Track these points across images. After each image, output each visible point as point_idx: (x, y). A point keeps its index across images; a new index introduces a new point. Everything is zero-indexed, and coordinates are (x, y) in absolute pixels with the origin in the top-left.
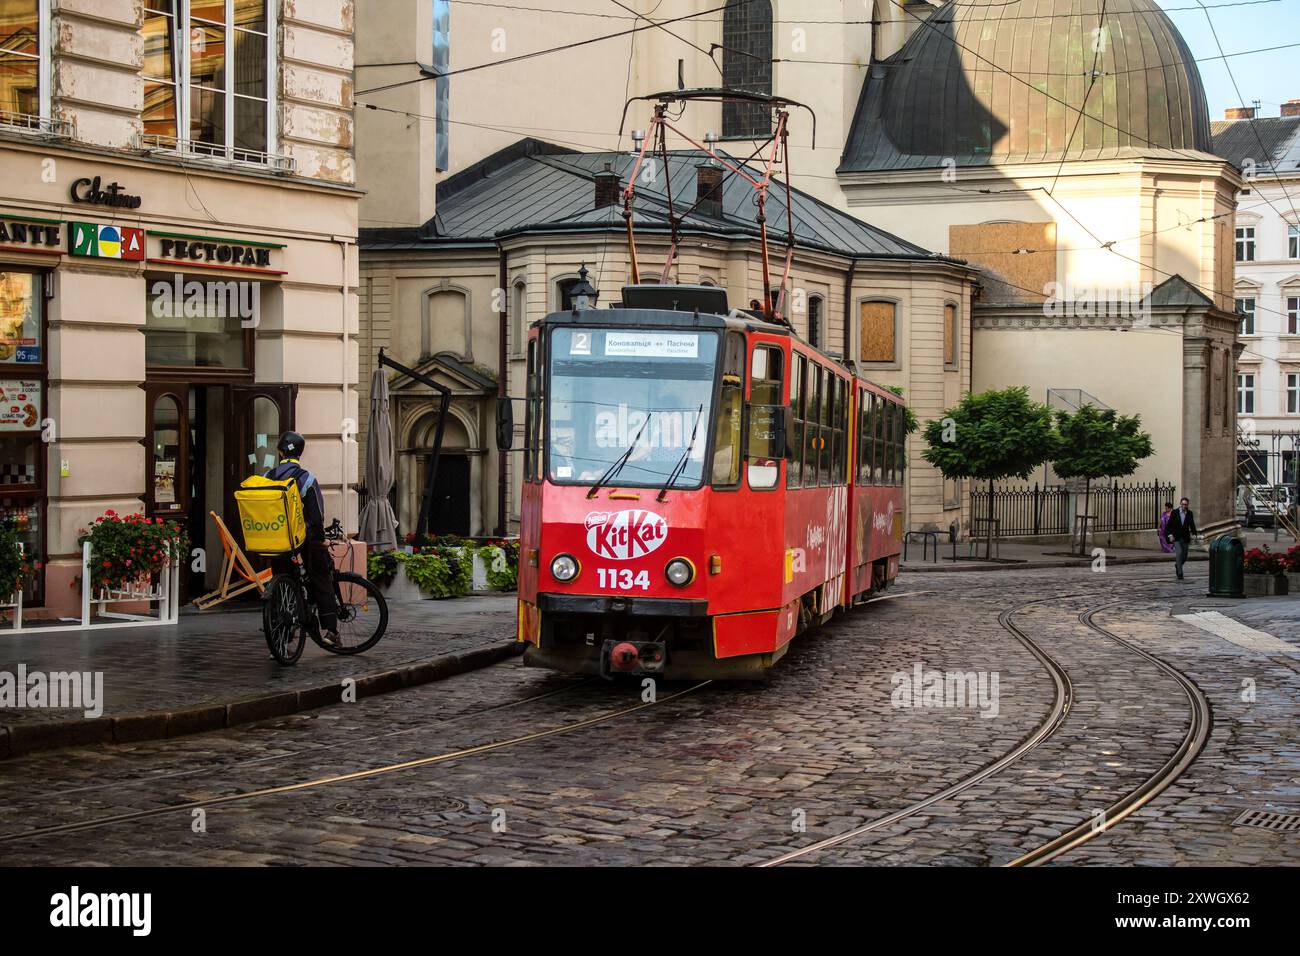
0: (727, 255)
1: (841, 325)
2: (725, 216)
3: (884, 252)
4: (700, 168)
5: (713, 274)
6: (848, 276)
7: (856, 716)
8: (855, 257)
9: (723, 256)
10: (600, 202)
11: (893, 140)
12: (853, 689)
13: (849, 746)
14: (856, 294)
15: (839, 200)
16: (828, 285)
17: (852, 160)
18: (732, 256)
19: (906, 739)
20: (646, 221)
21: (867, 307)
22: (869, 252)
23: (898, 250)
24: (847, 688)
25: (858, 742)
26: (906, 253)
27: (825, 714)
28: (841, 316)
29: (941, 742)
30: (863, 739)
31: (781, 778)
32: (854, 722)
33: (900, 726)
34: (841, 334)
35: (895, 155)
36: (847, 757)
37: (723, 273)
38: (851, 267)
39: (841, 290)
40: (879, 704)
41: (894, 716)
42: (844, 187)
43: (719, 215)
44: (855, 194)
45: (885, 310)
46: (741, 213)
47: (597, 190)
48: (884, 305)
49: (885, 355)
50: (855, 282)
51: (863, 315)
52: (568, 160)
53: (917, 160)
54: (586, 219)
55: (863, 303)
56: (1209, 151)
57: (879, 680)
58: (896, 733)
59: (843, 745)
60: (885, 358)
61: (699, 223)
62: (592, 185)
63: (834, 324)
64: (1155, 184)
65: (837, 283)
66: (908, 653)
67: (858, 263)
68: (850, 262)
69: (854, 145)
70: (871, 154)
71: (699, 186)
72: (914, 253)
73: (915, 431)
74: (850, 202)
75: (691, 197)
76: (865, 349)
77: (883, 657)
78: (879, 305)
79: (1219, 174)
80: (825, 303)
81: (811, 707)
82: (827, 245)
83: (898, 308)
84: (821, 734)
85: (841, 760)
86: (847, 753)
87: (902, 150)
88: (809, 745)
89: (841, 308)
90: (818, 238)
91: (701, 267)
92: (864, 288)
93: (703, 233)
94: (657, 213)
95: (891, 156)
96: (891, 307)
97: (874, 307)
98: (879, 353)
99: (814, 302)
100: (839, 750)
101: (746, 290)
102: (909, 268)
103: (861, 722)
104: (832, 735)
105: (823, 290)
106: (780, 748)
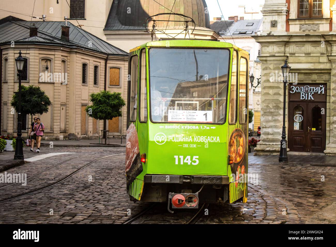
0: (70, 52)
1: (104, 74)
2: (70, 41)
3: (117, 53)
4: (63, 27)
5: (65, 58)
6: (106, 60)
7: (101, 194)
8: (108, 55)
9: (69, 53)
10: (31, 35)
11: (120, 21)
12: (101, 185)
13: (97, 205)
14: (108, 65)
15: (104, 38)
16: (100, 62)
17: (108, 27)
18: (72, 53)
19: (116, 203)
20: (45, 41)
21: (112, 69)
22: (112, 53)
23: (121, 53)
24: (99, 185)
25: (100, 204)
26: (123, 54)
27: (91, 194)
28: (104, 72)
29: (128, 203)
30: (102, 203)
31: (73, 217)
32: (100, 197)
33: (115, 198)
34: (104, 77)
35: (121, 25)
36: (96, 209)
37: (69, 58)
38: (107, 57)
39: (104, 64)
40: (109, 190)
41: (113, 194)
42: (105, 34)
43: (68, 41)
44: (109, 37)
45: (117, 70)
46: (74, 41)
47: (30, 32)
48: (116, 69)
49: (117, 84)
50: (108, 62)
51: (110, 72)
52: (22, 23)
53: (127, 27)
54: (27, 40)
55: (110, 68)
56: (209, 28)
57: (109, 182)
58: (113, 201)
59: (95, 205)
60: (117, 85)
61: (61, 43)
62: (29, 30)
63: (102, 74)
64: (194, 37)
65: (103, 62)
66: (119, 173)
67: (109, 56)
68: (107, 56)
69: (109, 22)
70: (113, 25)
71: (62, 32)
72: (125, 54)
73: (125, 106)
74: (107, 39)
75: (59, 35)
76: (111, 81)
77: (111, 174)
78: (115, 69)
79: (212, 35)
80: (99, 68)
81: (87, 191)
82: (100, 51)
83: (120, 69)
84: (89, 201)
85: (94, 210)
86: (96, 208)
87: (123, 24)
88: (84, 205)
89: (104, 69)
90: (97, 49)
91: (62, 56)
92: (111, 64)
93: (63, 46)
94: (49, 39)
95: (119, 26)
96: (118, 69)
97: (113, 69)
98: (115, 83)
99: (96, 67)
100: (94, 207)
101: (75, 63)
102: (124, 58)
103: (102, 197)
104: (91, 201)
105: (98, 64)
106: (74, 206)
